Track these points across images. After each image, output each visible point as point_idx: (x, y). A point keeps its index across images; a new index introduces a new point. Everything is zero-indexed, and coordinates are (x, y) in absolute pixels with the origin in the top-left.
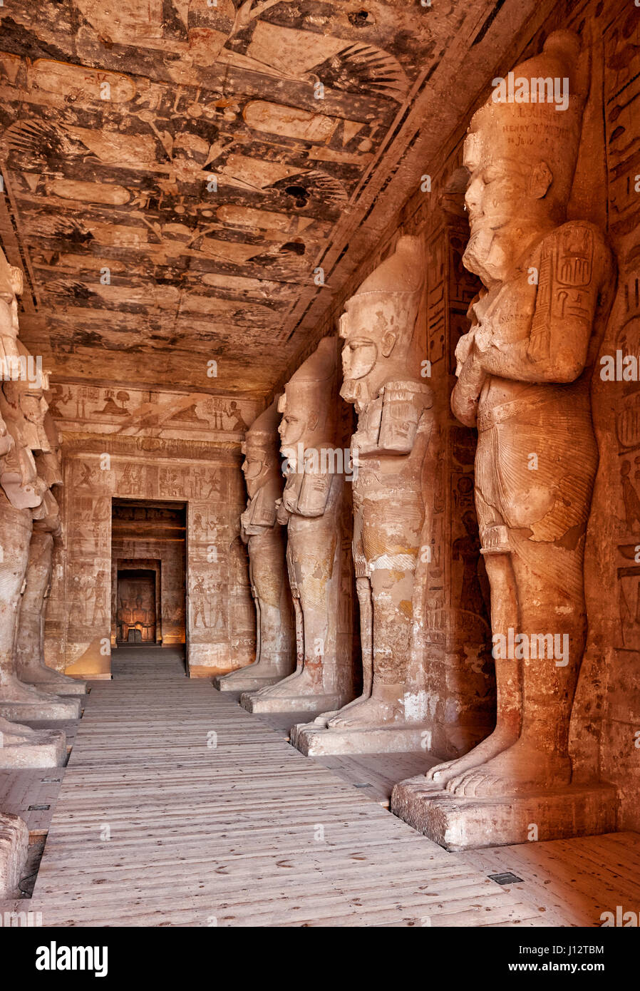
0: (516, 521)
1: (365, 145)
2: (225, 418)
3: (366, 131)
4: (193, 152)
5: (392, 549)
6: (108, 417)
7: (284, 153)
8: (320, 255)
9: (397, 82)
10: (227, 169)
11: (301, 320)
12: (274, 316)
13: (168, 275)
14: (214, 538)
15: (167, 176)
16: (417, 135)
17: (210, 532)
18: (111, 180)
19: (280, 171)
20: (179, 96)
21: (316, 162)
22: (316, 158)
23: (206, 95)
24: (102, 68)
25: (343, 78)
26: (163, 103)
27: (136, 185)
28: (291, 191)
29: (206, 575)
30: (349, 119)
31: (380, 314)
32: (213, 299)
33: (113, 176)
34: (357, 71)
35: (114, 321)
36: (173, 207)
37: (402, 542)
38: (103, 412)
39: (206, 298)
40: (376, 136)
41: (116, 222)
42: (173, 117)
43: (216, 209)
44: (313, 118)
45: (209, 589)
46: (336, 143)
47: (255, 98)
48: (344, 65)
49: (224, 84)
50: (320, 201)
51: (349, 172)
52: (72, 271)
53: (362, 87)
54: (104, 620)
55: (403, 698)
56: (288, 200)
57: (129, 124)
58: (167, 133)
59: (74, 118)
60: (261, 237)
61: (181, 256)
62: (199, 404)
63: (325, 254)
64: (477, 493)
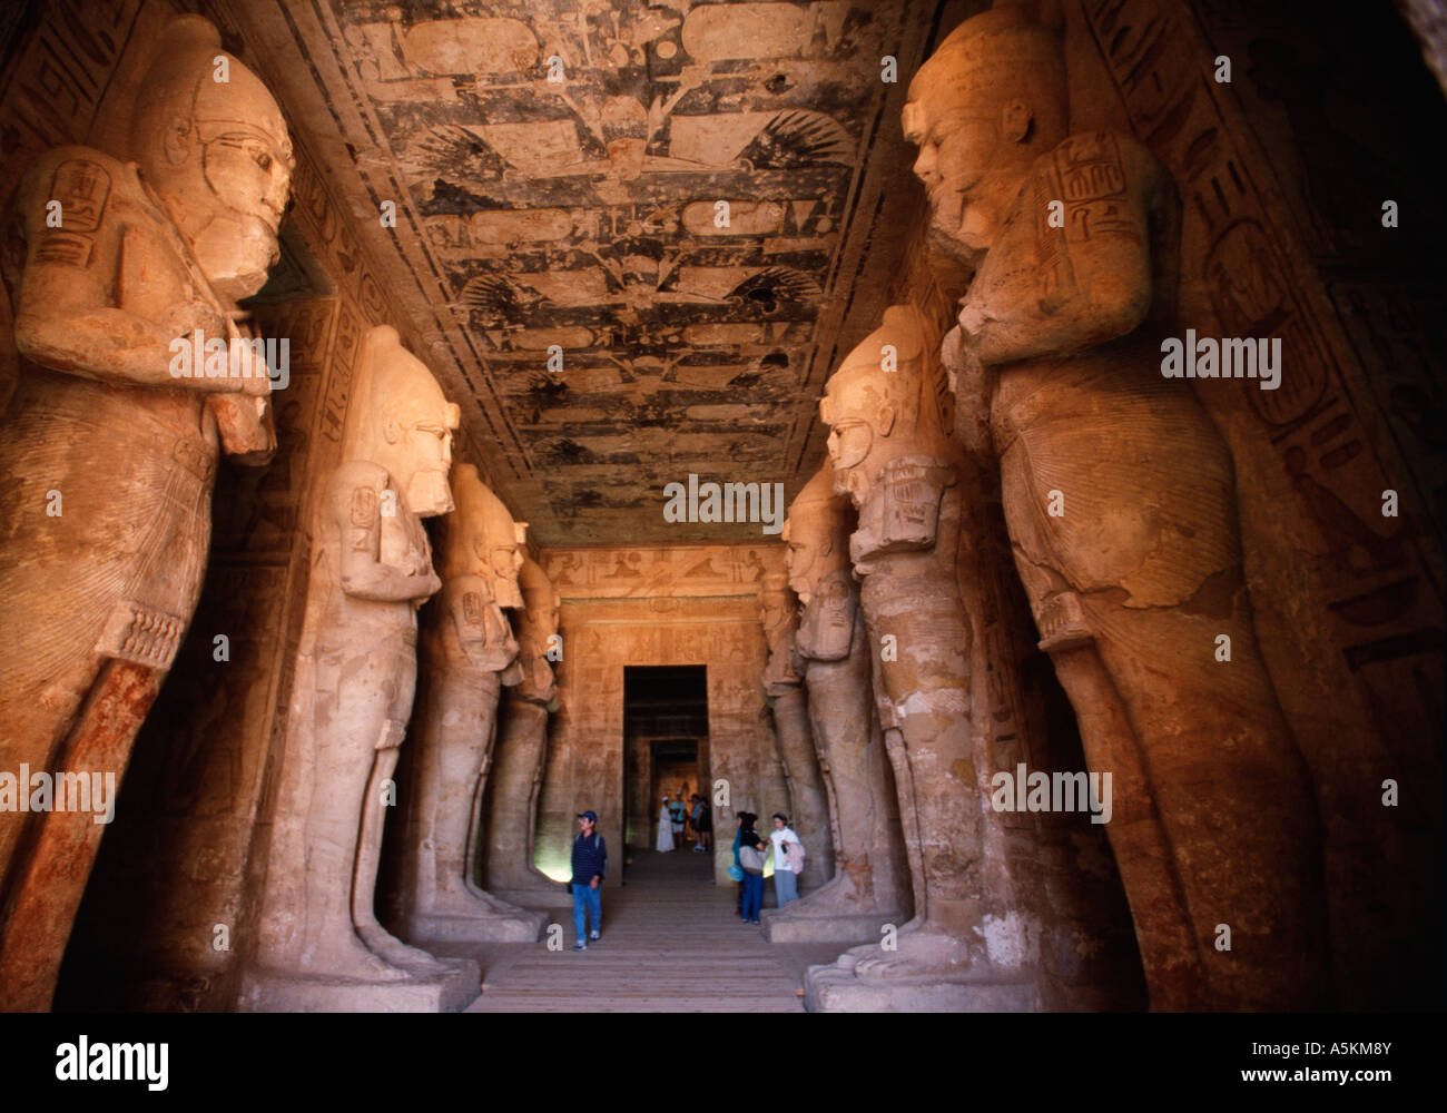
0: (1090, 578)
1: (824, 224)
2: (744, 569)
3: (820, 209)
4: (643, 275)
5: (929, 682)
6: (619, 580)
7: (736, 254)
8: (807, 363)
9: (840, 144)
10: (681, 285)
11: (806, 445)
12: (773, 444)
13: (651, 416)
14: (739, 706)
15: (623, 306)
16: (882, 199)
17: (733, 699)
18: (571, 322)
19: (736, 275)
20: (614, 219)
21: (773, 257)
22: (771, 252)
23: (642, 211)
24: (534, 207)
25: (778, 154)
26: (601, 229)
27: (596, 323)
28: (754, 295)
29: (730, 751)
30: (798, 199)
31: (868, 389)
32: (703, 435)
33: (571, 318)
34: (791, 143)
35: (609, 474)
36: (638, 339)
37: (941, 671)
38: (615, 576)
39: (695, 435)
40: (833, 211)
41: (587, 366)
42: (614, 242)
43: (682, 331)
44: (756, 208)
45: (736, 768)
46: (790, 230)
47: (690, 201)
48: (776, 140)
49: (655, 194)
50: (791, 300)
51: (812, 260)
52: (555, 427)
53: (802, 160)
54: (615, 809)
55: (981, 924)
56: (755, 306)
57: (574, 259)
58: (612, 260)
59: (521, 265)
60: (736, 355)
61: (659, 392)
62: (715, 557)
63: (813, 361)
64: (1016, 552)
